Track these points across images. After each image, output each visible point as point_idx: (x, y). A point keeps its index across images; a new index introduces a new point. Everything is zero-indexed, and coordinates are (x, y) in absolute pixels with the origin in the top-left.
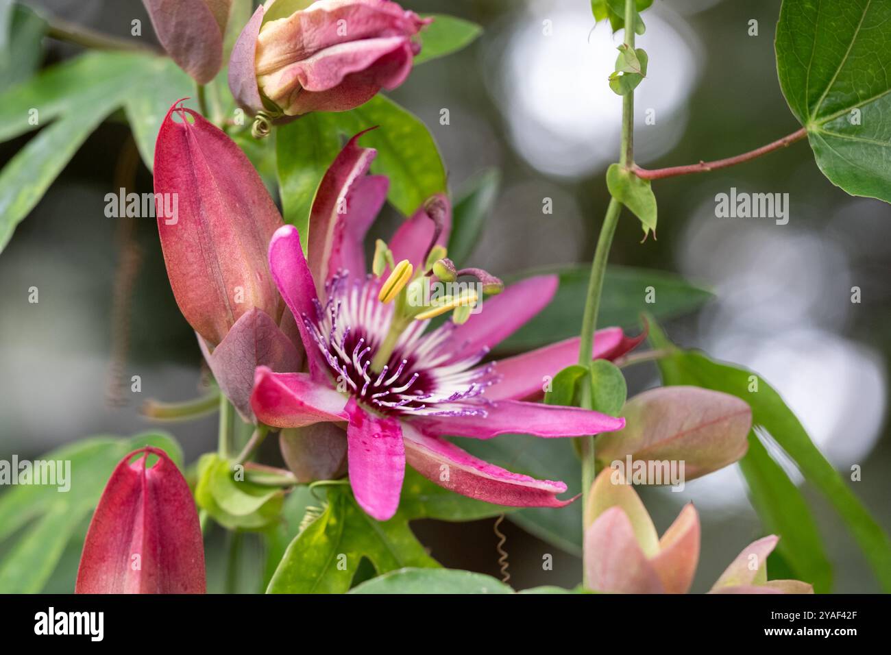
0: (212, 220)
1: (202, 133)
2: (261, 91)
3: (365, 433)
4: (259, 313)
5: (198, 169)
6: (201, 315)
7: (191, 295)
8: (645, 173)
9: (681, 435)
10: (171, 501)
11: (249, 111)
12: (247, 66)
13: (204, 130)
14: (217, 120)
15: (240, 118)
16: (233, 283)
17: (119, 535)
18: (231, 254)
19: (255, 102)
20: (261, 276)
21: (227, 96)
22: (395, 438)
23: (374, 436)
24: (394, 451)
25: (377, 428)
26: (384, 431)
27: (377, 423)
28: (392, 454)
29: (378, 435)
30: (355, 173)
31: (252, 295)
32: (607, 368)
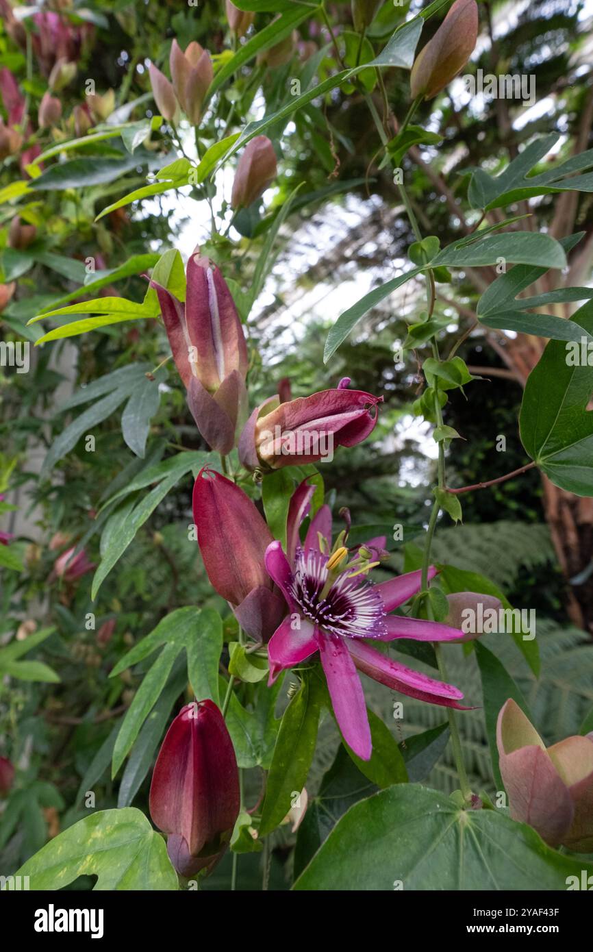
0: (230, 534)
1: (220, 483)
2: (258, 455)
3: (328, 654)
4: (261, 588)
5: (219, 505)
6: (227, 590)
8: (455, 490)
11: (249, 468)
12: (250, 442)
14: (230, 476)
15: (243, 472)
16: (244, 572)
18: (243, 555)
19: (254, 462)
20: (260, 564)
21: (236, 462)
22: (345, 654)
23: (334, 656)
24: (350, 669)
25: (333, 646)
26: (337, 648)
27: (331, 641)
28: (350, 673)
29: (335, 653)
30: (307, 499)
31: (256, 578)
32: (437, 590)
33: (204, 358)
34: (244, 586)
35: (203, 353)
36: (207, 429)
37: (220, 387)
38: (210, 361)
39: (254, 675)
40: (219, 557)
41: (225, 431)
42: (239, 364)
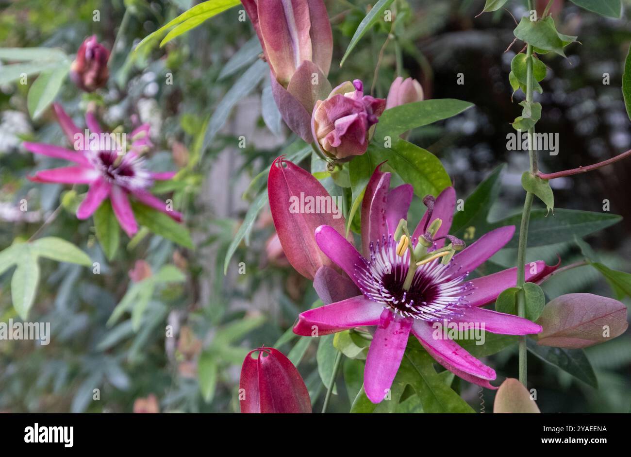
2: (321, 146)
3: (388, 332)
6: (302, 268)
7: (296, 258)
8: (545, 175)
9: (581, 324)
10: (276, 375)
13: (296, 170)
16: (312, 253)
17: (254, 392)
22: (406, 333)
23: (394, 334)
24: (401, 345)
25: (398, 327)
26: (401, 329)
27: (399, 322)
28: (399, 347)
29: (397, 332)
30: (379, 186)
31: (321, 259)
32: (533, 287)
33: (278, 52)
34: (315, 265)
35: (277, 47)
36: (288, 119)
37: (292, 79)
38: (285, 54)
39: (353, 352)
40: (293, 238)
41: (304, 122)
42: (311, 53)
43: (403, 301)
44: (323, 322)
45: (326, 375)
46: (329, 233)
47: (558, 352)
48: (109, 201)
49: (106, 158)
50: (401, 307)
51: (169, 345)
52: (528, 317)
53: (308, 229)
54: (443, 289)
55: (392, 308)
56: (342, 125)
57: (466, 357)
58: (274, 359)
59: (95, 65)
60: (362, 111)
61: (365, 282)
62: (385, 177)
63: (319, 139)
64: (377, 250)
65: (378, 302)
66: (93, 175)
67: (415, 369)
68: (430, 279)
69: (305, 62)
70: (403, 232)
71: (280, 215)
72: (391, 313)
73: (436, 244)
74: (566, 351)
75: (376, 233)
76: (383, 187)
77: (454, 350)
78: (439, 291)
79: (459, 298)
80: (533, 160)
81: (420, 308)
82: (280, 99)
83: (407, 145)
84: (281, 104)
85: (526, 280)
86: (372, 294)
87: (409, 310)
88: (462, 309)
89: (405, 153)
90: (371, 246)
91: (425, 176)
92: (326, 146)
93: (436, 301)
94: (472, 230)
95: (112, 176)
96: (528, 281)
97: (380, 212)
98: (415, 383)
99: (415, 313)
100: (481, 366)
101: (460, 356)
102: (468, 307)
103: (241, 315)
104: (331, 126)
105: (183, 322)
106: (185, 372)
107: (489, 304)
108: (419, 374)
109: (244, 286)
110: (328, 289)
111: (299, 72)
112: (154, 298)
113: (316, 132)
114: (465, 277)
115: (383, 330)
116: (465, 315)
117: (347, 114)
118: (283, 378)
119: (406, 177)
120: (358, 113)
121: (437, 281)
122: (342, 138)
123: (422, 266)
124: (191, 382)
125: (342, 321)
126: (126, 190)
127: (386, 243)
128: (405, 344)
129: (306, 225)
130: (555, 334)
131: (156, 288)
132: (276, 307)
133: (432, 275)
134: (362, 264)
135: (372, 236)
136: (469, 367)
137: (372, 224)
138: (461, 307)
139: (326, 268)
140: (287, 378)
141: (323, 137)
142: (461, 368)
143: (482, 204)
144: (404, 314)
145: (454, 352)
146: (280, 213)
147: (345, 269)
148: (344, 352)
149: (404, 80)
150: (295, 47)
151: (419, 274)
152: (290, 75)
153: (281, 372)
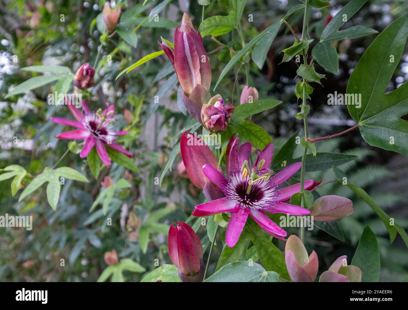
3: (238, 214)
6: (197, 184)
9: (331, 210)
10: (185, 235)
22: (247, 215)
23: (241, 215)
24: (244, 221)
25: (243, 212)
26: (245, 213)
27: (244, 210)
28: (243, 221)
29: (242, 214)
30: (233, 145)
31: (206, 180)
32: (308, 192)
33: (184, 80)
34: (203, 183)
35: (184, 77)
36: (190, 112)
37: (192, 93)
38: (188, 80)
39: (224, 224)
40: (193, 170)
41: (197, 113)
42: (201, 80)
43: (245, 200)
44: (207, 210)
45: (211, 236)
46: (209, 168)
47: (325, 224)
48: (95, 148)
49: (93, 125)
50: (244, 202)
51: (122, 222)
52: (305, 207)
53: (199, 166)
54: (265, 193)
55: (240, 203)
56: (214, 119)
57: (275, 226)
58: (184, 227)
59: (89, 78)
60: (222, 113)
61: (227, 190)
62: (236, 141)
63: (204, 123)
64: (234, 175)
65: (233, 200)
66: (86, 134)
67: (253, 232)
68: (260, 189)
69: (198, 85)
70: (245, 166)
71: (186, 159)
72: (240, 205)
73: (263, 172)
74: (329, 223)
75: (233, 167)
76: (236, 145)
77: (269, 222)
78: (264, 194)
79: (272, 198)
80: (307, 132)
81: (254, 203)
82: (186, 102)
83: (248, 123)
84: (186, 105)
85: (305, 189)
86: (231, 197)
87: (248, 204)
88: (274, 203)
89: (247, 127)
90: (231, 173)
91: (258, 138)
92: (208, 127)
93: (262, 200)
94: (285, 162)
95: (97, 135)
96: (306, 190)
97: (235, 156)
98: (253, 239)
99: (251, 206)
100: (281, 230)
101: (272, 226)
102: (277, 202)
103: (164, 205)
104: (210, 117)
105: (130, 209)
106: (132, 238)
107: (287, 201)
108: (255, 235)
109: (164, 189)
110: (210, 194)
111: (195, 90)
112: (114, 196)
113: (203, 119)
114: (276, 188)
115: (236, 214)
116: (275, 206)
117: (216, 114)
118: (188, 236)
119: (248, 139)
120: (221, 114)
121: (263, 190)
122: (215, 125)
123: (256, 182)
124: (136, 243)
125: (216, 209)
126: (104, 142)
127: (238, 171)
128: (246, 220)
129: (199, 164)
130: (319, 215)
131: (116, 192)
132: (184, 200)
133: (261, 187)
134: (225, 182)
135: (231, 168)
136: (275, 231)
137: (230, 163)
138: (274, 202)
139: (208, 184)
140: (190, 236)
141: (206, 122)
142: (271, 231)
143: (290, 149)
144: (246, 206)
145: (269, 224)
146: (186, 158)
147: (217, 185)
148: (219, 224)
149: (248, 88)
150: (193, 77)
151: (255, 186)
152: (191, 91)
153: (187, 233)
